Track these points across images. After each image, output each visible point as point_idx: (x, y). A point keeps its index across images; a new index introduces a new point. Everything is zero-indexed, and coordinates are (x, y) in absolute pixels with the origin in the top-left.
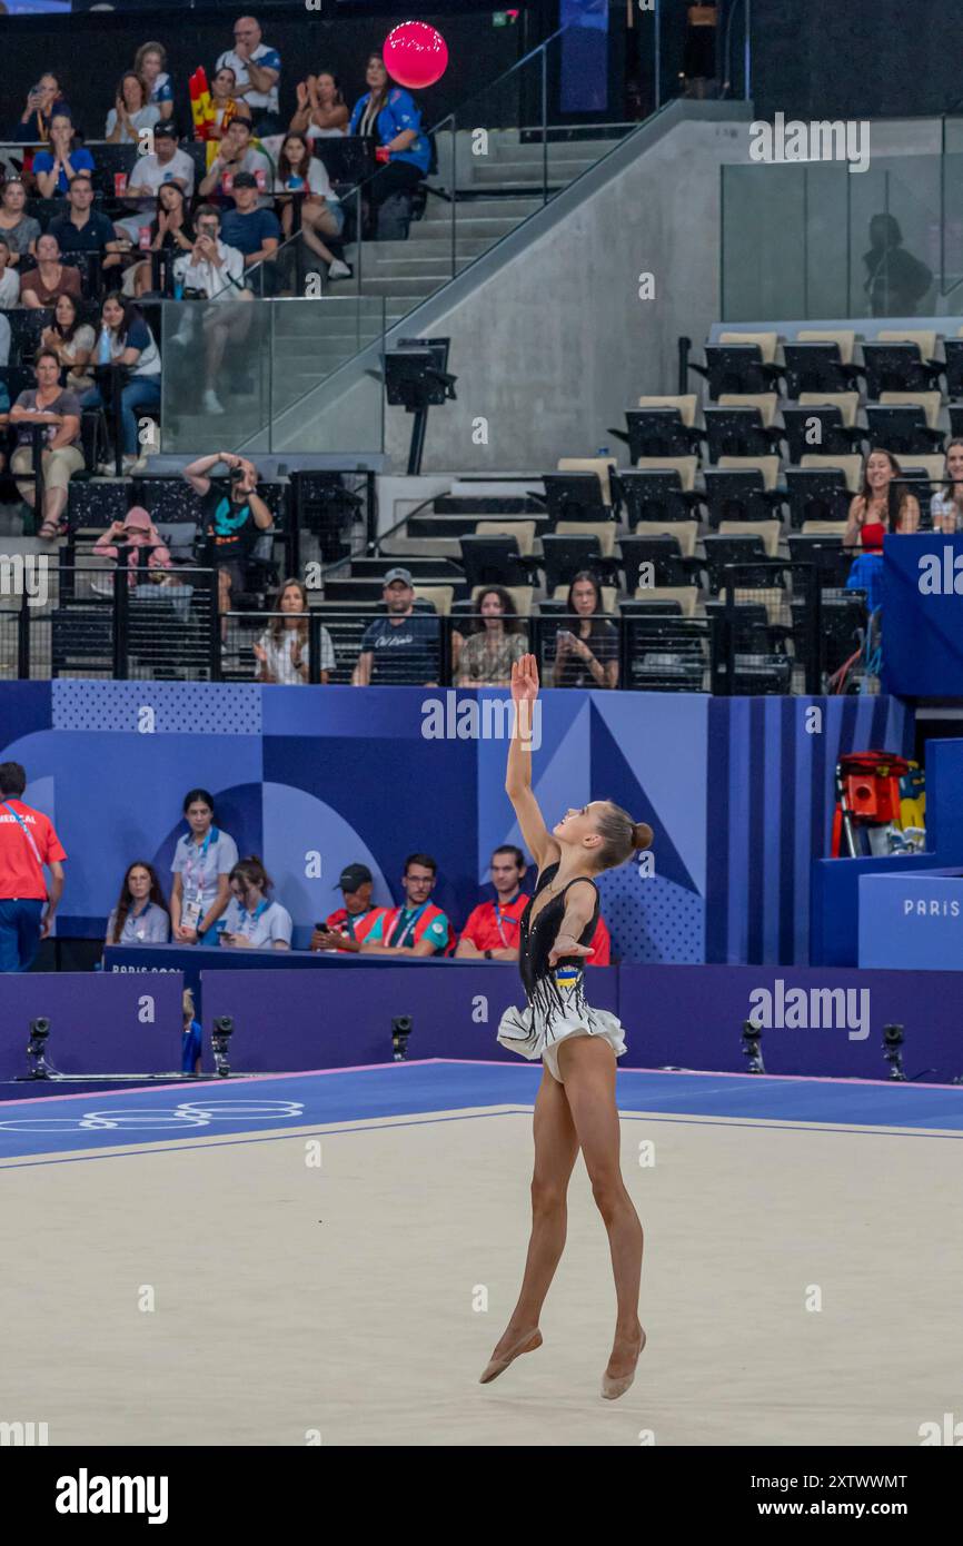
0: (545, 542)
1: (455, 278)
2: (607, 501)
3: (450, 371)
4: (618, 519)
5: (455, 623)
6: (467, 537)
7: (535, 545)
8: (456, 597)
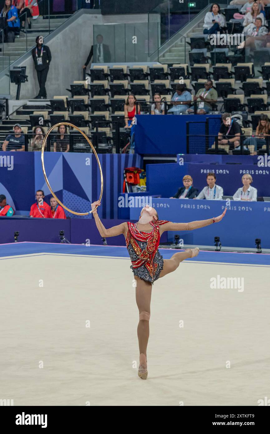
0: (51, 116)
1: (27, 52)
2: (66, 106)
3: (26, 74)
4: (69, 111)
5: (29, 136)
6: (31, 115)
7: (48, 117)
8: (29, 130)
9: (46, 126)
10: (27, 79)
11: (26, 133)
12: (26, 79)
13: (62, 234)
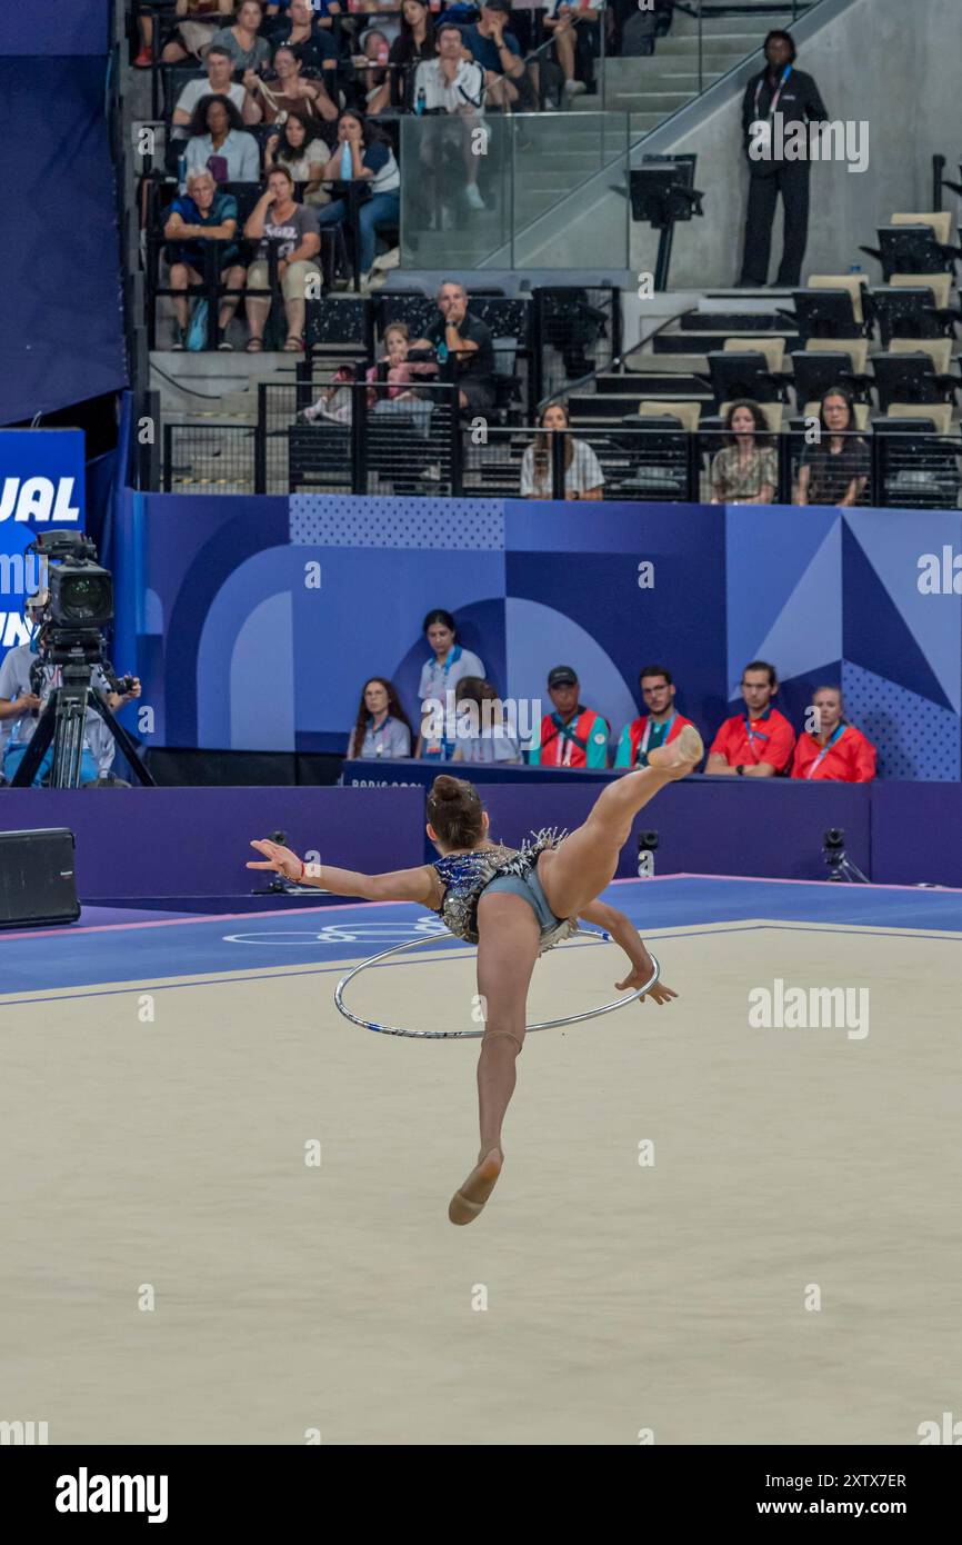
0: (795, 359)
1: (701, 94)
2: (858, 318)
3: (697, 186)
4: (870, 336)
5: (703, 440)
6: (714, 354)
7: (784, 362)
8: (703, 415)
9: (777, 401)
10: (698, 207)
11: (694, 429)
12: (694, 208)
13: (834, 846)
